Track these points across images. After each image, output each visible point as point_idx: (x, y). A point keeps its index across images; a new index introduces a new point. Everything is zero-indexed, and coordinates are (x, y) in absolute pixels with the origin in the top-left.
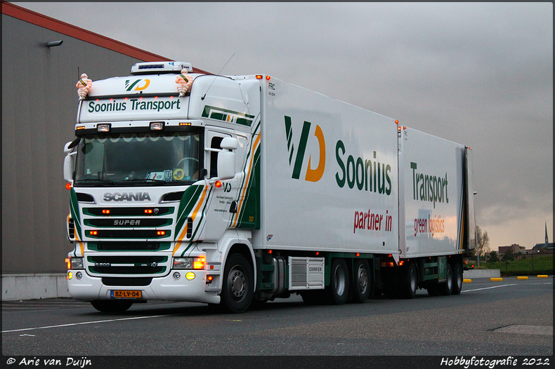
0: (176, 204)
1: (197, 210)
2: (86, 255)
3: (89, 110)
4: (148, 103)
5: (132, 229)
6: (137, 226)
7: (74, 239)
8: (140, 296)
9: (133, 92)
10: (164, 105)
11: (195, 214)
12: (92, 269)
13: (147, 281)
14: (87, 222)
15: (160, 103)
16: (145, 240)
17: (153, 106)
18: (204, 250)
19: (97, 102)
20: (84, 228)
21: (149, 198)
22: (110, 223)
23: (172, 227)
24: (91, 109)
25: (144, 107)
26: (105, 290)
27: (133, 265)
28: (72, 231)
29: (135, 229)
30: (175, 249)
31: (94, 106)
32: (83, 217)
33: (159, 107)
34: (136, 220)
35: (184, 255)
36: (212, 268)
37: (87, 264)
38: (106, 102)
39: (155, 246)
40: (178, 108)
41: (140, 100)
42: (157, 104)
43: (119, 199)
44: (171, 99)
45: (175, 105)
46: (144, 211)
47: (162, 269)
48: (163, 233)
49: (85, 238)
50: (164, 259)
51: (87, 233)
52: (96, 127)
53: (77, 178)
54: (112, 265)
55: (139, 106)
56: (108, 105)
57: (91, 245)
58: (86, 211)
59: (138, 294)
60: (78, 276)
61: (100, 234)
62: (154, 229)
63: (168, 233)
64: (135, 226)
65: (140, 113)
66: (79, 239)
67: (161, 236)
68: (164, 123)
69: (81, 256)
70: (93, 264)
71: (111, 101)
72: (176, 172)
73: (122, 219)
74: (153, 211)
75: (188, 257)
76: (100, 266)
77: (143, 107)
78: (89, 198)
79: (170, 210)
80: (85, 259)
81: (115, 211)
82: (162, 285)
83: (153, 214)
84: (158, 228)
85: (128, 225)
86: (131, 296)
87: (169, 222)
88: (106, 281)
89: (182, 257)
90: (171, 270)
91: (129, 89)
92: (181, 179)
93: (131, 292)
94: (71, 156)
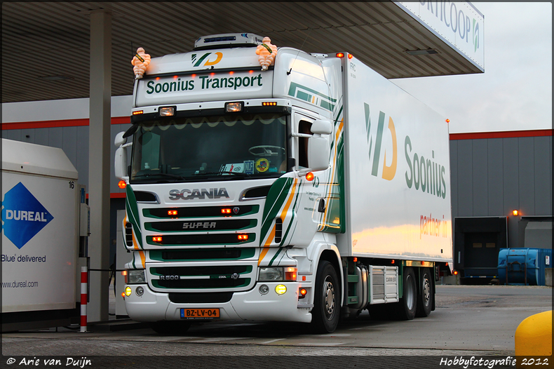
0: (261, 202)
1: (286, 209)
2: (149, 266)
3: (148, 92)
4: (222, 80)
5: (205, 233)
6: (213, 229)
7: (133, 247)
8: (217, 316)
9: (202, 67)
10: (242, 82)
11: (285, 213)
12: (157, 283)
13: (227, 297)
14: (149, 226)
15: (236, 79)
16: (223, 246)
17: (229, 84)
18: (294, 258)
19: (157, 81)
20: (145, 233)
21: (226, 195)
22: (178, 226)
23: (257, 230)
24: (150, 90)
25: (217, 85)
26: (174, 308)
27: (208, 277)
28: (129, 238)
29: (210, 233)
30: (261, 256)
31: (154, 86)
32: (144, 220)
33: (236, 85)
34: (210, 221)
35: (273, 264)
36: (304, 279)
37: (150, 277)
38: (169, 81)
39: (236, 254)
40: (260, 85)
41: (212, 77)
42: (233, 81)
43: (189, 197)
44: (251, 75)
45: (256, 82)
46: (221, 211)
47: (245, 282)
48: (245, 237)
49: (147, 246)
50: (248, 269)
51: (149, 239)
52: (157, 111)
53: (134, 173)
54: (182, 278)
55: (210, 84)
56: (171, 84)
57: (154, 254)
58: (148, 212)
59: (214, 313)
60: (139, 292)
61: (166, 240)
62: (233, 232)
63: (251, 237)
64: (209, 229)
65: (211, 92)
66: (139, 247)
67: (243, 241)
68: (243, 103)
69: (142, 267)
70: (157, 277)
71: (175, 80)
72: (258, 163)
73: (193, 222)
74: (232, 211)
75: (278, 266)
76: (166, 279)
77: (215, 85)
78: (150, 197)
79: (254, 209)
80: (147, 272)
81: (183, 212)
82: (245, 302)
83: (232, 214)
84: (239, 232)
85: (201, 229)
86: (206, 315)
87: (253, 223)
88: (174, 298)
89: (270, 266)
90: (256, 282)
91: (197, 64)
92: (265, 170)
93: (207, 311)
94: (124, 148)
